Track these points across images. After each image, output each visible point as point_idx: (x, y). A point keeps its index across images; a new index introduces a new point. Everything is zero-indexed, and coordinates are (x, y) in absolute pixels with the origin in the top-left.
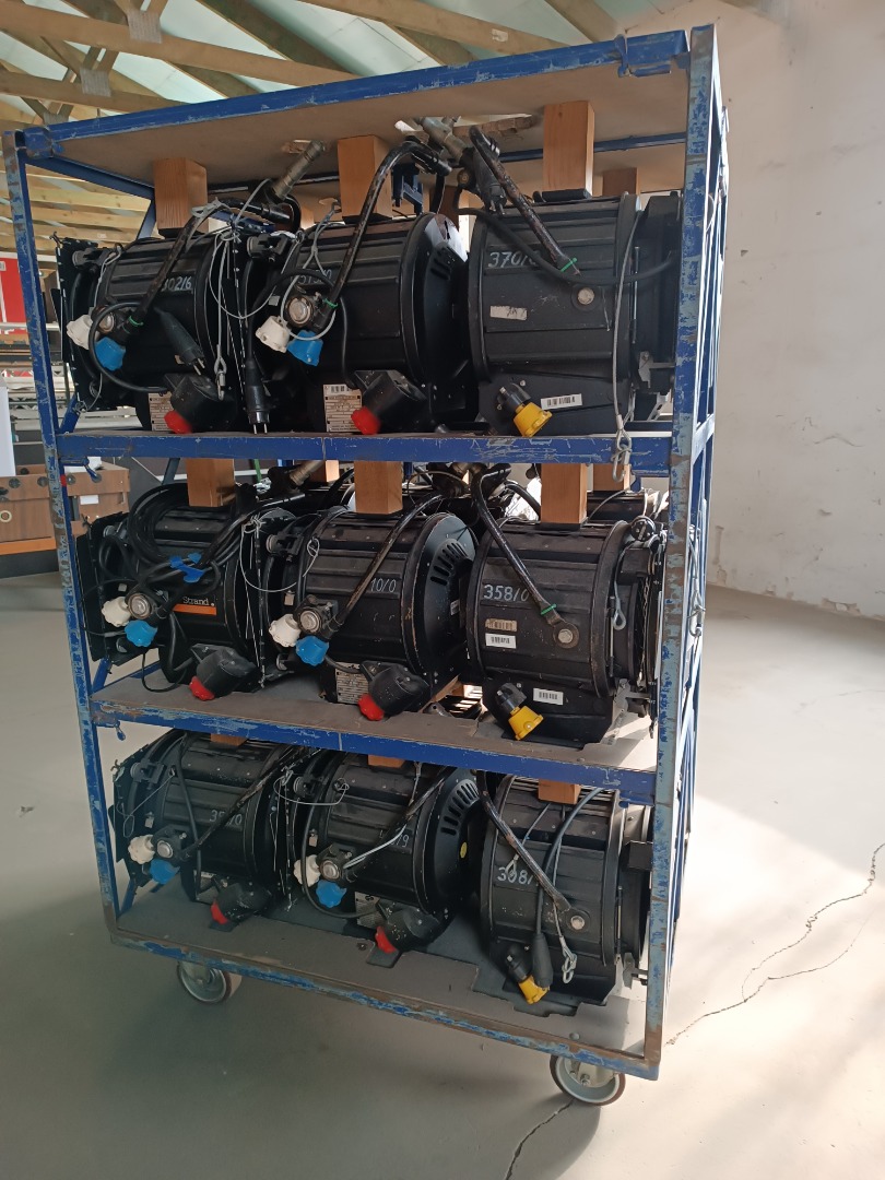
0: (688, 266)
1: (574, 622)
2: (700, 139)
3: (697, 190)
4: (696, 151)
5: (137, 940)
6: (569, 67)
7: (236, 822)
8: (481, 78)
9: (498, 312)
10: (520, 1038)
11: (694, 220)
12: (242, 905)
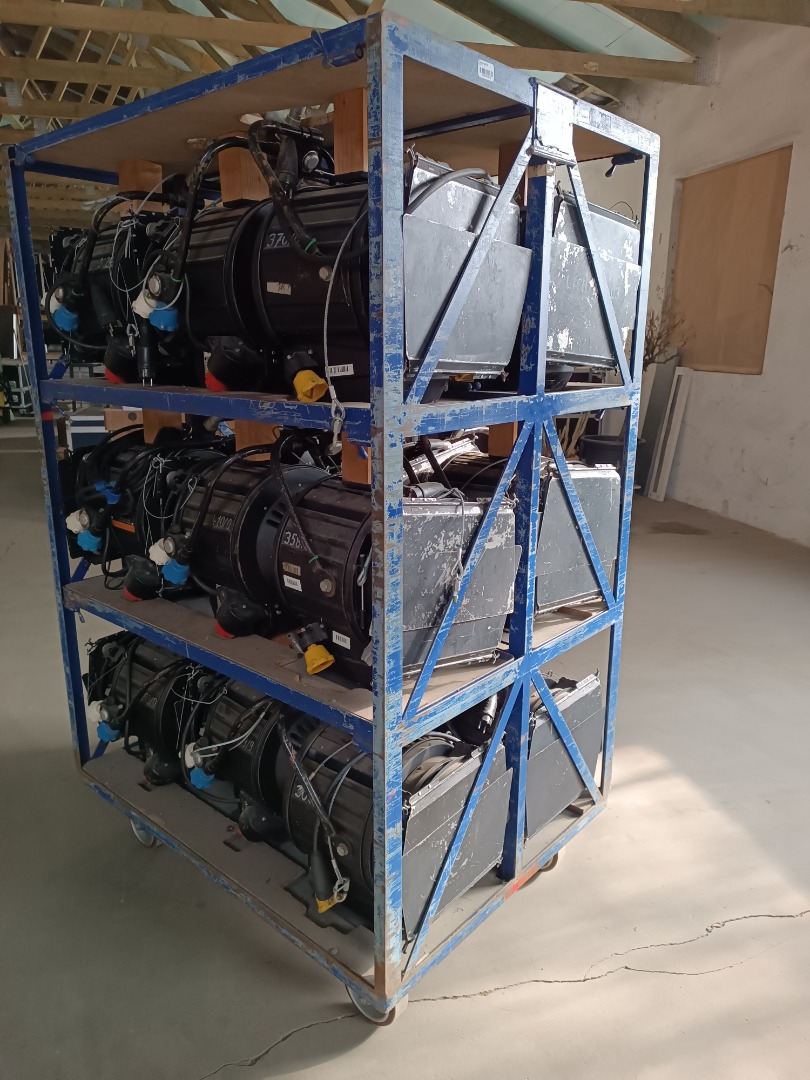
0: (373, 245)
1: (334, 573)
2: (376, 123)
3: (376, 172)
4: (374, 135)
5: (91, 781)
6: (293, 63)
7: (152, 704)
8: (240, 78)
9: (273, 287)
10: (296, 939)
11: (375, 202)
12: (155, 771)
